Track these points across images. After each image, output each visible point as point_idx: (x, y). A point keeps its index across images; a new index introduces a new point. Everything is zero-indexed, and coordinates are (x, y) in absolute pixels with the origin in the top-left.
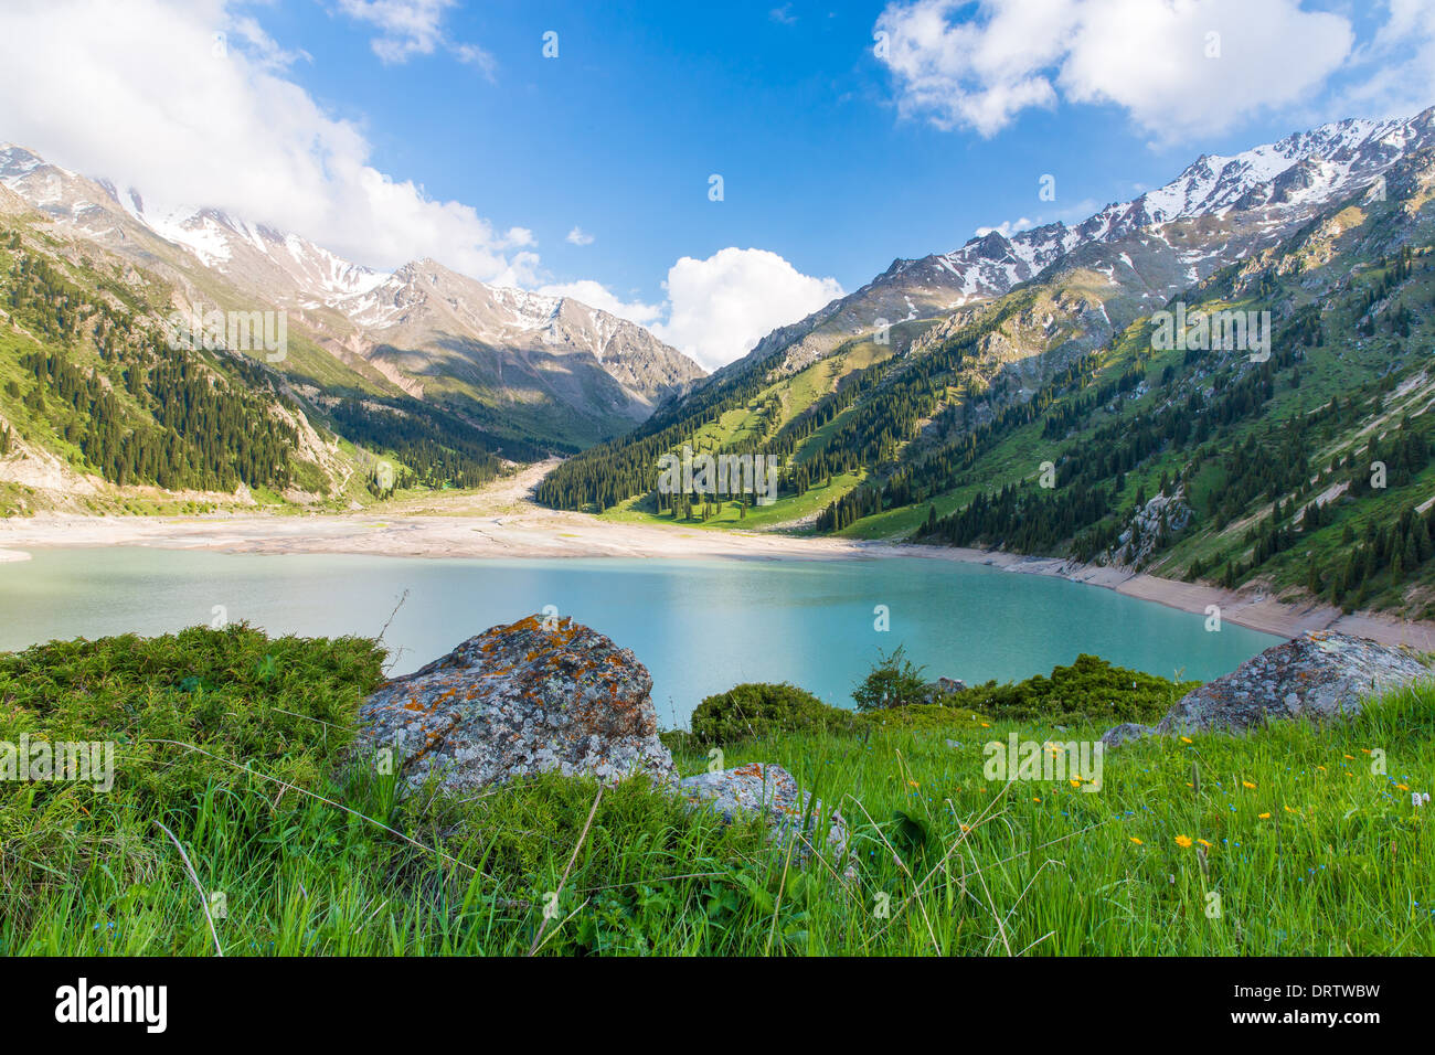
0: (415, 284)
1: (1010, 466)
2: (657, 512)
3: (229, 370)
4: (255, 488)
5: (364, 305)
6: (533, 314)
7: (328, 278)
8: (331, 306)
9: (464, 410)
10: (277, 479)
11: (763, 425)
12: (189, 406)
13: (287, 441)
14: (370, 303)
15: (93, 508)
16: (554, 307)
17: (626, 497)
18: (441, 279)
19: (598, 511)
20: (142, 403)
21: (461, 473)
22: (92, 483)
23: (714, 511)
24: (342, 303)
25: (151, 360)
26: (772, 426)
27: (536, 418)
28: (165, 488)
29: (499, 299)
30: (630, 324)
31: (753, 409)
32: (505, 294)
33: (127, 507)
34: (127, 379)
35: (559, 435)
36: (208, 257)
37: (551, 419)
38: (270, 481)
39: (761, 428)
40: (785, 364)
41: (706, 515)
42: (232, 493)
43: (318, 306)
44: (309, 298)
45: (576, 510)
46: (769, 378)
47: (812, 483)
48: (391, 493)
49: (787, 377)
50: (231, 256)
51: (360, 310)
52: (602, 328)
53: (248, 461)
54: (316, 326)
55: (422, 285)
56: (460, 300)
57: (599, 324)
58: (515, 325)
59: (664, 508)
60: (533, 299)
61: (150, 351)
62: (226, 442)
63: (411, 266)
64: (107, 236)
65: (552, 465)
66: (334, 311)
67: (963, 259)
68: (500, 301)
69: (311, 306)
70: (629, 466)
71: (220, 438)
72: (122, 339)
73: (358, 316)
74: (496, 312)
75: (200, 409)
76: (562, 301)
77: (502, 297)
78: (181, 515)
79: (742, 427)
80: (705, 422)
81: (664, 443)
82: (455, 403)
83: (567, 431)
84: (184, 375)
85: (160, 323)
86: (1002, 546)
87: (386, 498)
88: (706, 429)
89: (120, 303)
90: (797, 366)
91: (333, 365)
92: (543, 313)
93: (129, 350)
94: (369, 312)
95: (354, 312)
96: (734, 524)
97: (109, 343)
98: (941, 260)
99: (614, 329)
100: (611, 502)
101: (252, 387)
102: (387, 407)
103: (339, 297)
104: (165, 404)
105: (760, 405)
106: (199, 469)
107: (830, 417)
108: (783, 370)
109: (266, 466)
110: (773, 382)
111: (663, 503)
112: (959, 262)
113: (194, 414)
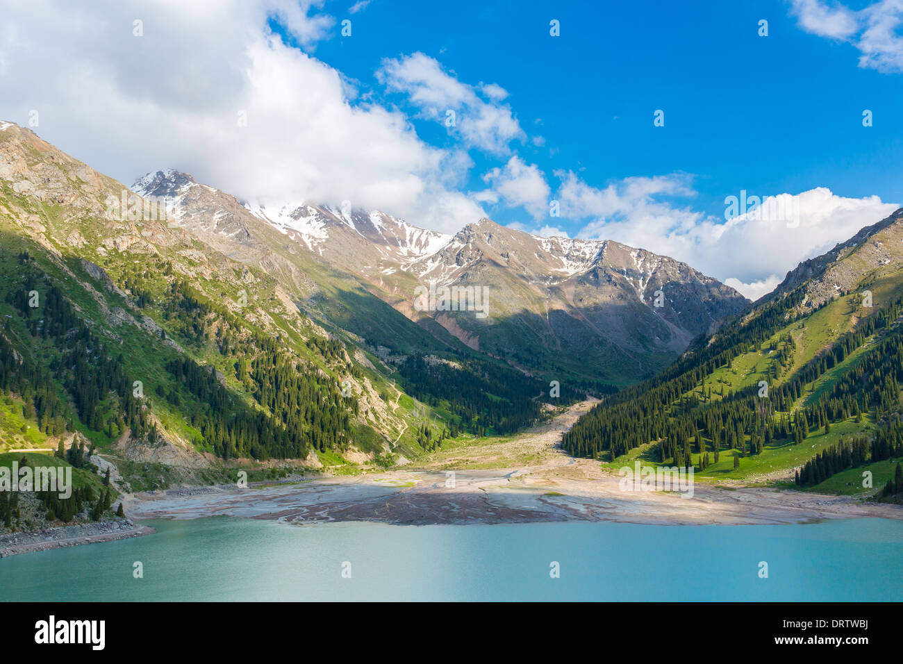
0: (473, 243)
2: (661, 461)
3: (312, 349)
4: (323, 452)
5: (431, 266)
6: (579, 259)
7: (404, 245)
8: (405, 270)
10: (339, 443)
11: (774, 368)
12: (278, 388)
13: (350, 409)
14: (437, 264)
15: (206, 480)
16: (598, 250)
17: (635, 445)
18: (494, 236)
19: (608, 459)
20: (246, 387)
21: (504, 419)
22: (206, 460)
23: (712, 460)
24: (414, 266)
25: (253, 353)
26: (783, 369)
27: (579, 359)
28: (256, 459)
29: (547, 248)
30: (671, 260)
31: (766, 351)
32: (552, 243)
33: (228, 477)
34: (237, 369)
35: (601, 374)
36: (311, 240)
37: (594, 358)
38: (334, 445)
39: (773, 371)
40: (804, 302)
41: (704, 465)
42: (305, 459)
43: (395, 271)
44: (388, 264)
45: (592, 458)
46: (787, 317)
47: (811, 431)
48: (439, 443)
49: (805, 316)
50: (328, 237)
51: (428, 271)
52: (643, 266)
53: (318, 430)
54: (392, 289)
55: (480, 245)
56: (511, 254)
57: (640, 263)
58: (562, 270)
59: (668, 457)
60: (578, 245)
61: (253, 346)
62: (303, 414)
63: (469, 228)
64: (237, 236)
65: (589, 404)
66: (407, 275)
68: (548, 250)
69: (389, 271)
70: (641, 413)
71: (299, 412)
72: (234, 338)
73: (427, 277)
74: (545, 261)
75: (286, 389)
76: (604, 244)
77: (549, 246)
78: (266, 480)
79: (754, 370)
80: (717, 367)
81: (676, 390)
82: (506, 350)
83: (609, 370)
84: (275, 362)
85: (263, 318)
87: (434, 448)
88: (717, 374)
89: (235, 305)
90: (815, 304)
91: (404, 324)
92: (587, 257)
93: (239, 346)
94: (435, 273)
95: (423, 273)
96: (728, 475)
97: (226, 342)
99: (655, 266)
100: (621, 451)
101: (329, 362)
102: (444, 361)
103: (413, 260)
104: (261, 387)
105: (773, 347)
106: (281, 441)
107: (840, 359)
108: (802, 308)
109: (332, 433)
110: (790, 322)
111: (667, 452)
113: (281, 395)
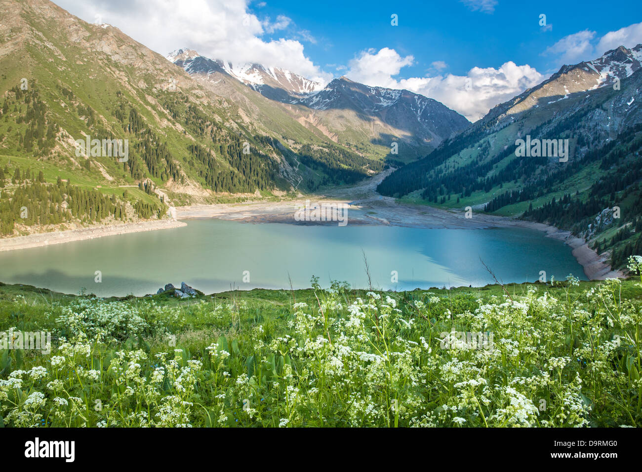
0: (337, 89)
1: (579, 183)
3: (257, 141)
4: (262, 190)
5: (315, 100)
6: (389, 99)
7: (302, 89)
8: (302, 101)
9: (355, 146)
10: (270, 186)
11: (480, 156)
12: (241, 159)
13: (275, 170)
14: (318, 99)
15: (208, 202)
16: (399, 95)
17: (412, 191)
18: (347, 86)
19: (399, 197)
20: (225, 158)
21: (349, 177)
22: (208, 193)
23: (447, 199)
24: (307, 99)
25: (228, 141)
26: (484, 157)
28: (231, 193)
29: (373, 92)
30: (434, 101)
31: (477, 148)
32: (376, 90)
33: (219, 201)
34: (221, 149)
36: (255, 85)
38: (268, 187)
40: (496, 124)
41: (443, 201)
42: (254, 193)
44: (294, 98)
45: (391, 196)
46: (488, 131)
47: (494, 186)
48: (318, 188)
49: (497, 131)
50: (264, 84)
51: (314, 102)
52: (421, 103)
53: (260, 179)
54: (296, 111)
55: (340, 90)
57: (419, 102)
58: (380, 104)
60: (389, 91)
61: (228, 138)
63: (335, 81)
64: (219, 83)
65: (391, 171)
66: (303, 104)
67: (601, 63)
68: (374, 94)
69: (294, 102)
71: (251, 171)
72: (219, 134)
74: (372, 99)
75: (244, 160)
76: (402, 91)
77: (375, 92)
78: (236, 203)
79: (470, 157)
80: (453, 155)
81: (433, 165)
82: (351, 143)
83: (400, 154)
84: (239, 147)
85: (232, 125)
86: (555, 224)
87: (315, 190)
88: (453, 158)
89: (219, 118)
90: (502, 126)
91: (301, 129)
92: (393, 98)
93: (222, 138)
94: (317, 104)
95: (311, 103)
96: (453, 206)
97: (215, 136)
98: (588, 64)
99: (426, 103)
100: (404, 193)
101: (265, 147)
102: (321, 148)
103: (306, 97)
104: (233, 158)
105: (480, 146)
106: (242, 185)
108: (495, 127)
109: (266, 181)
110: (489, 134)
112: (599, 64)
113: (242, 162)
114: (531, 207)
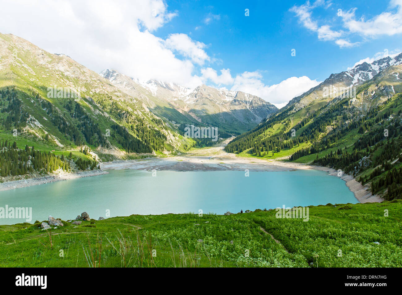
0: (200, 91)
1: (347, 142)
2: (252, 154)
3: (153, 122)
4: (157, 151)
5: (188, 98)
6: (230, 96)
7: (180, 92)
8: (180, 99)
9: (211, 124)
10: (161, 148)
11: (285, 128)
12: (143, 133)
13: (164, 139)
14: (189, 97)
15: (124, 159)
16: (236, 94)
17: (245, 149)
18: (206, 90)
19: (238, 153)
20: (134, 132)
21: (208, 142)
22: (123, 153)
23: (266, 153)
24: (183, 98)
26: (287, 128)
27: (230, 125)
28: (137, 153)
29: (221, 93)
30: (256, 97)
31: (283, 123)
32: (223, 92)
33: (130, 158)
34: (131, 127)
35: (236, 130)
36: (153, 90)
37: (234, 125)
38: (160, 149)
39: (284, 129)
40: (294, 109)
41: (264, 155)
42: (152, 153)
43: (177, 99)
44: (175, 97)
45: (233, 153)
46: (289, 114)
47: (294, 146)
49: (294, 113)
50: (157, 89)
51: (187, 100)
52: (249, 98)
53: (155, 145)
54: (176, 105)
55: (202, 92)
56: (211, 95)
57: (248, 98)
58: (225, 100)
59: (254, 153)
60: (230, 92)
61: (136, 121)
62: (151, 141)
63: (199, 87)
64: (131, 89)
65: (233, 138)
66: (181, 100)
67: (354, 72)
68: (222, 94)
69: (175, 99)
70: (247, 140)
71: (150, 140)
72: (131, 118)
73: (186, 101)
74: (221, 97)
75: (146, 133)
76: (238, 92)
77: (222, 93)
78: (141, 159)
79: (279, 129)
80: (269, 128)
81: (257, 134)
82: (209, 123)
83: (238, 128)
84: (142, 126)
85: (139, 113)
86: (333, 167)
87: (188, 150)
88: (269, 130)
89: (131, 109)
90: (297, 110)
91: (180, 115)
92: (233, 96)
93: (132, 121)
94: (189, 100)
95: (185, 100)
96: (271, 158)
97: (128, 120)
98: (346, 73)
99: (252, 99)
100: (241, 151)
101: (158, 126)
102: (191, 125)
103: (182, 96)
104: (139, 132)
105: (285, 122)
106: (144, 148)
107: (303, 125)
108: (293, 111)
109: (159, 146)
110: (290, 115)
111: (254, 151)
112: (352, 73)
113: (144, 135)
114: (317, 157)
